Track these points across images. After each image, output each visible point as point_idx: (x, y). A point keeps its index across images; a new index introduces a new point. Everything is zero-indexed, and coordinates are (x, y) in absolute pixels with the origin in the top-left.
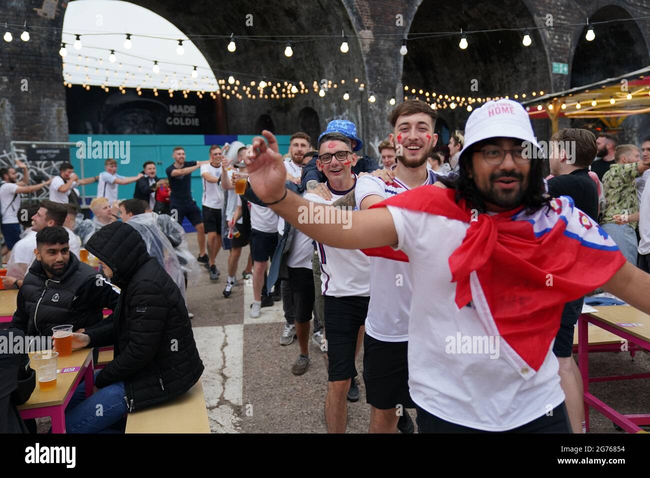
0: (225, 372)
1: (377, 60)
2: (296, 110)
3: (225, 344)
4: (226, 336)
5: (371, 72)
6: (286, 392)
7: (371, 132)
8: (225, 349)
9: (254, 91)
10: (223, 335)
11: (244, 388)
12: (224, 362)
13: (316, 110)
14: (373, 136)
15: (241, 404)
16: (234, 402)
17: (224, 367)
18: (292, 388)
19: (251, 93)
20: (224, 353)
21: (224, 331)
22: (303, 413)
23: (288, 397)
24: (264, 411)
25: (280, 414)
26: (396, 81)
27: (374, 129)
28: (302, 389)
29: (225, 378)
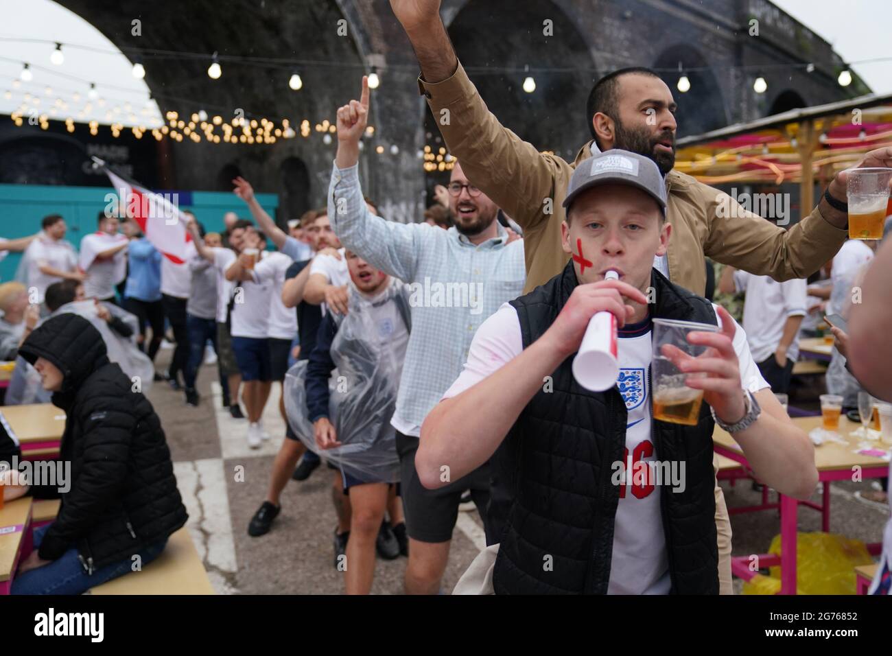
0: (206, 526)
1: (390, 96)
2: (276, 160)
3: (199, 488)
4: (199, 476)
5: (382, 113)
6: (297, 550)
7: (381, 193)
8: (202, 494)
9: (218, 131)
10: (195, 474)
11: (236, 547)
12: (202, 511)
13: (305, 159)
14: (384, 199)
15: (234, 569)
16: (224, 567)
17: (202, 519)
18: (304, 544)
19: (214, 133)
20: (199, 500)
21: (195, 469)
22: (324, 578)
23: (301, 557)
24: (269, 577)
25: (293, 580)
26: (415, 126)
27: (386, 189)
28: (319, 545)
29: (206, 534)
